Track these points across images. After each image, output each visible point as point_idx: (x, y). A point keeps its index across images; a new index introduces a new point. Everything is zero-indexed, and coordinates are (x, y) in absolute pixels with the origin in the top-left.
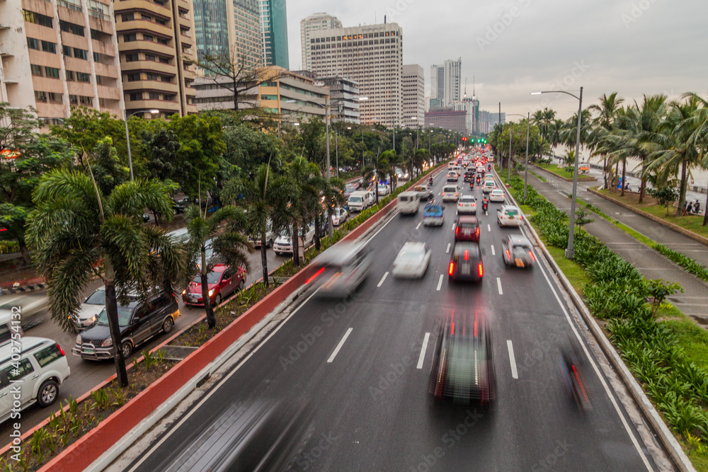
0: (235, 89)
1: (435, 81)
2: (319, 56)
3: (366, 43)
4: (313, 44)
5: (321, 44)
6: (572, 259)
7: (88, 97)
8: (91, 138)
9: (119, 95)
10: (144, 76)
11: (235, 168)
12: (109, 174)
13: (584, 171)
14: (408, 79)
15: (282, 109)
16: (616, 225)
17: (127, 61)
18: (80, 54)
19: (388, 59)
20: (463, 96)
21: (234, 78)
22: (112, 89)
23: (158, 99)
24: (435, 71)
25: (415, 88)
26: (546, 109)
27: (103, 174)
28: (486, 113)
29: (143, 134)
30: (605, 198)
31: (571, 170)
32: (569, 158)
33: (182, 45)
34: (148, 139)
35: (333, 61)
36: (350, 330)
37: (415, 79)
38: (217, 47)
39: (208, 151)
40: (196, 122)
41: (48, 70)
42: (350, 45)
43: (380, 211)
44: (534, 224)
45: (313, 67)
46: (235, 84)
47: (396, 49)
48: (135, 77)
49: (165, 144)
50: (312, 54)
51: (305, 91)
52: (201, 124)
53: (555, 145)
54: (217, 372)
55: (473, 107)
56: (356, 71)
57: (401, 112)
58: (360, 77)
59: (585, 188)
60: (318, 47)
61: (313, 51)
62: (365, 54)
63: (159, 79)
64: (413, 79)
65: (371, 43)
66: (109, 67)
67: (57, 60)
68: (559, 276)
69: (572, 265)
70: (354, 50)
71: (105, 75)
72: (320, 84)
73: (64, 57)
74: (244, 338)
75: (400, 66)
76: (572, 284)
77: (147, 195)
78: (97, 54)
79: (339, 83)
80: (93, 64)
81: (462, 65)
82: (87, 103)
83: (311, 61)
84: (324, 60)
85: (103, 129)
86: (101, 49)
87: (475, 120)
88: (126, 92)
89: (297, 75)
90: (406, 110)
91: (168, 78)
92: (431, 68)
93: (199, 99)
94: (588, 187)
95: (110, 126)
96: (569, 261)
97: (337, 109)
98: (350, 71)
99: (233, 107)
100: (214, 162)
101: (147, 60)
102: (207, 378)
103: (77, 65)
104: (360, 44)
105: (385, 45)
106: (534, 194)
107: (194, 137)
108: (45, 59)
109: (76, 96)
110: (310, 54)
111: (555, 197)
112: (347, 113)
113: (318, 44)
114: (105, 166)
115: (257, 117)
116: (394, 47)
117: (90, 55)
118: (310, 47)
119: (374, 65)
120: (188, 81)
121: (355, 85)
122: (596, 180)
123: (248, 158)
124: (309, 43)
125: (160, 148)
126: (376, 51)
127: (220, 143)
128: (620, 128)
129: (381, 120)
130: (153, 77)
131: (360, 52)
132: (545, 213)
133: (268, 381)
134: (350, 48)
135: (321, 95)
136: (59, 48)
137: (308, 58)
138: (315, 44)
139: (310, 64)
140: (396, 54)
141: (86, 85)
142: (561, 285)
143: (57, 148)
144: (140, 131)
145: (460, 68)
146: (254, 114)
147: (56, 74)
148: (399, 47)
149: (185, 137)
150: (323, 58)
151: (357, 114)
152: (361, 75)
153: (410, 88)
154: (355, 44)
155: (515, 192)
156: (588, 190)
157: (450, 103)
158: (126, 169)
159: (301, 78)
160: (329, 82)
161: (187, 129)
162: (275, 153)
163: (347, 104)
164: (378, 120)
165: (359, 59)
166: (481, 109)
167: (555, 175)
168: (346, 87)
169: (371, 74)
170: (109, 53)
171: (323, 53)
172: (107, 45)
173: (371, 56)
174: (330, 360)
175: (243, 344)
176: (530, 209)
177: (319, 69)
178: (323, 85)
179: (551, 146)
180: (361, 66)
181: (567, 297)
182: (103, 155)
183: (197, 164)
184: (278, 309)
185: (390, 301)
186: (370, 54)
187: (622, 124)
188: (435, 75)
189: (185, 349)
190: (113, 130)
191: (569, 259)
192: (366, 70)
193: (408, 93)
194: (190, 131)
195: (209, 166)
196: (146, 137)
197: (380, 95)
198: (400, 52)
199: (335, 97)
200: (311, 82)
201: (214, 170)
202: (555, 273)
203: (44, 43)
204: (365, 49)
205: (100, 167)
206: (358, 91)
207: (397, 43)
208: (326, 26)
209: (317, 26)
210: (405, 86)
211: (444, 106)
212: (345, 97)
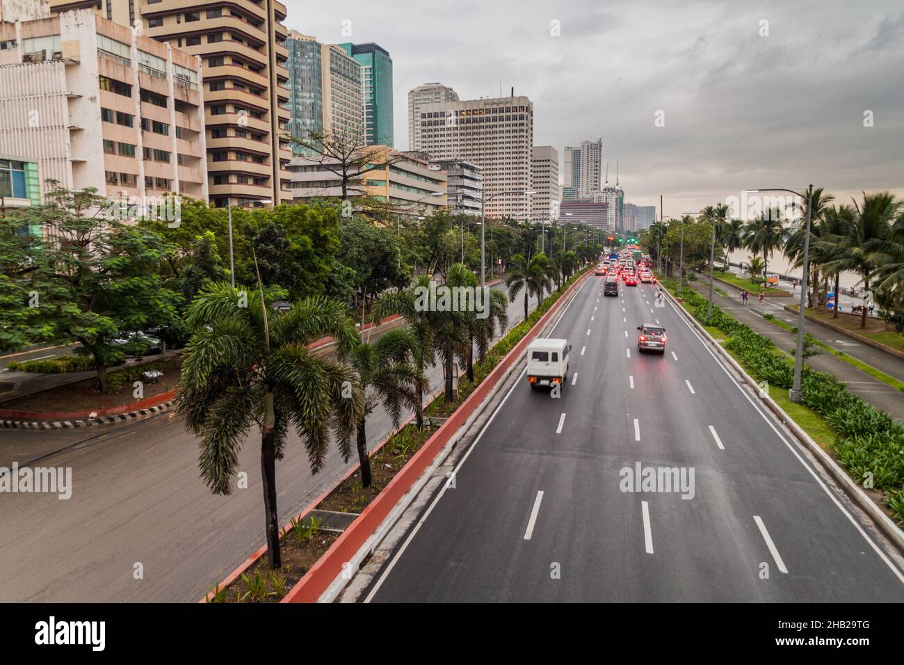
0: (344, 173)
1: (570, 166)
2: (430, 133)
3: (488, 120)
4: (424, 120)
5: (433, 119)
6: (801, 403)
7: (165, 180)
8: (186, 232)
9: (202, 178)
10: (232, 156)
11: (349, 271)
12: (207, 277)
13: (772, 283)
14: (539, 164)
15: (390, 197)
16: (839, 357)
17: (213, 138)
18: (160, 128)
19: (515, 139)
20: (603, 185)
21: (344, 160)
22: (195, 171)
23: (246, 183)
24: (570, 153)
25: (547, 174)
26: (720, 205)
27: (201, 277)
28: (632, 206)
29: (247, 227)
30: (813, 321)
31: (758, 282)
32: (754, 266)
33: (279, 120)
34: (253, 234)
35: (448, 141)
36: (540, 494)
37: (547, 163)
38: (308, 122)
39: (320, 250)
40: (307, 214)
41: (121, 146)
42: (468, 121)
43: (532, 330)
44: (731, 352)
45: (423, 147)
46: (344, 166)
47: (524, 128)
48: (221, 156)
49: (273, 242)
50: (423, 131)
51: (418, 176)
52: (313, 216)
53: (731, 250)
54: (381, 547)
55: (617, 199)
56: (475, 152)
57: (530, 203)
58: (480, 159)
59: (781, 306)
60: (430, 124)
61: (424, 128)
62: (487, 133)
63: (250, 159)
64: (544, 163)
65: (495, 119)
66: (193, 144)
67: (132, 135)
68: (788, 425)
69: (803, 412)
70: (474, 128)
71: (188, 153)
72: (435, 168)
73: (142, 132)
74: (405, 500)
75: (530, 148)
76: (814, 439)
77: (326, 319)
78: (180, 128)
79: (459, 167)
80: (175, 139)
81: (602, 148)
82: (164, 186)
83: (421, 139)
84: (437, 139)
85: (200, 221)
86: (185, 123)
87: (619, 214)
88: (210, 174)
89: (408, 156)
90: (536, 201)
91: (260, 158)
92: (565, 150)
93: (294, 183)
94: (784, 305)
95: (208, 218)
96: (797, 405)
97: (455, 198)
98: (469, 152)
99: (341, 194)
100: (328, 263)
101: (237, 136)
102: (369, 557)
103: (156, 141)
104: (481, 120)
105: (511, 122)
106: (719, 312)
107: (305, 232)
108: (120, 134)
109: (151, 178)
110: (420, 131)
111: (747, 318)
112: (467, 203)
113: (430, 119)
114: (205, 268)
115: (370, 208)
116: (522, 124)
117: (172, 130)
118: (420, 123)
119: (498, 146)
120: (283, 161)
121: (477, 169)
122: (792, 296)
123: (364, 258)
124: (419, 118)
125: (267, 245)
126: (501, 129)
127: (334, 240)
128: (832, 233)
129: (511, 213)
130: (243, 157)
131: (482, 130)
132: (744, 338)
133: (452, 564)
134: (468, 125)
135: (437, 182)
136: (137, 122)
137: (416, 136)
138: (426, 120)
139: (420, 143)
140: (524, 134)
141: (164, 165)
142: (796, 439)
143: (150, 244)
144: (244, 225)
145: (600, 151)
146: (367, 204)
147: (130, 152)
148: (529, 124)
149: (294, 232)
150: (435, 136)
151: (479, 205)
152: (482, 157)
153: (541, 174)
154: (475, 121)
155: (694, 309)
156: (785, 308)
157: (587, 193)
158: (227, 271)
159: (413, 161)
160: (445, 165)
161: (297, 223)
162: (396, 253)
163: (467, 192)
164: (508, 212)
165: (480, 139)
166: (626, 201)
167: (736, 288)
168: (467, 173)
169: (494, 156)
170: (194, 128)
171: (435, 130)
172: (192, 119)
173: (495, 135)
174: (528, 536)
175: (404, 508)
176: (718, 332)
177: (430, 149)
178: (439, 168)
179: (725, 251)
180: (482, 147)
181: (810, 456)
182: (203, 254)
183: (306, 266)
184: (438, 460)
185: (579, 453)
186: (493, 132)
187: (834, 228)
188: (570, 159)
189: (343, 517)
190: (212, 222)
191: (796, 402)
192: (488, 151)
193: (539, 180)
194: (299, 226)
195: (320, 268)
196: (249, 232)
197: (504, 182)
198: (529, 132)
199: (453, 184)
200: (426, 165)
201: (326, 273)
202: (782, 421)
203: (120, 115)
204: (487, 127)
205: (197, 268)
206: (480, 177)
207: (527, 120)
208: (439, 98)
209: (428, 99)
210: (535, 172)
211: (581, 197)
212: (465, 184)
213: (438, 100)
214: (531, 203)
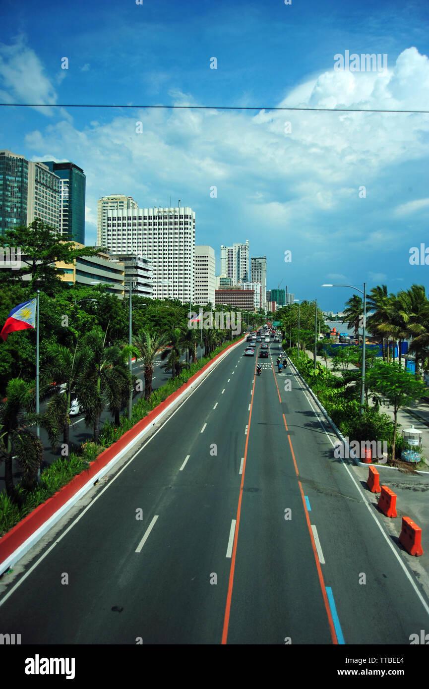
0: (34, 263)
1: (225, 262)
2: (114, 233)
3: (160, 224)
4: (109, 222)
5: (116, 222)
14: (200, 259)
15: (76, 282)
19: (180, 240)
24: (225, 252)
25: (206, 267)
35: (128, 239)
37: (206, 259)
38: (15, 220)
42: (145, 224)
45: (108, 243)
47: (189, 231)
51: (101, 266)
56: (149, 249)
57: (192, 290)
58: (153, 254)
60: (114, 225)
61: (110, 228)
62: (159, 234)
64: (204, 259)
65: (165, 224)
70: (149, 230)
72: (115, 260)
75: (192, 247)
83: (106, 237)
84: (119, 237)
90: (197, 288)
97: (131, 284)
98: (145, 248)
104: (155, 224)
105: (179, 226)
110: (106, 231)
112: (140, 288)
113: (114, 222)
116: (186, 229)
118: (106, 224)
119: (168, 244)
121: (148, 262)
124: (106, 221)
126: (171, 231)
131: (155, 232)
134: (145, 228)
135: (116, 271)
137: (103, 234)
138: (111, 222)
139: (106, 240)
140: (189, 236)
148: (192, 229)
150: (118, 235)
151: (149, 290)
152: (155, 252)
153: (201, 267)
154: (150, 224)
157: (238, 283)
159: (97, 254)
160: (123, 258)
163: (141, 280)
165: (154, 238)
168: (140, 264)
169: (165, 252)
171: (118, 230)
173: (165, 236)
177: (113, 245)
178: (118, 261)
180: (155, 244)
186: (164, 234)
188: (225, 255)
192: (160, 248)
193: (199, 271)
197: (173, 272)
198: (192, 234)
199: (129, 273)
200: (107, 258)
204: (159, 229)
206: (152, 268)
207: (190, 225)
208: (123, 206)
209: (114, 206)
210: (197, 265)
211: (234, 285)
212: (139, 274)
213: (122, 207)
214: (194, 289)
